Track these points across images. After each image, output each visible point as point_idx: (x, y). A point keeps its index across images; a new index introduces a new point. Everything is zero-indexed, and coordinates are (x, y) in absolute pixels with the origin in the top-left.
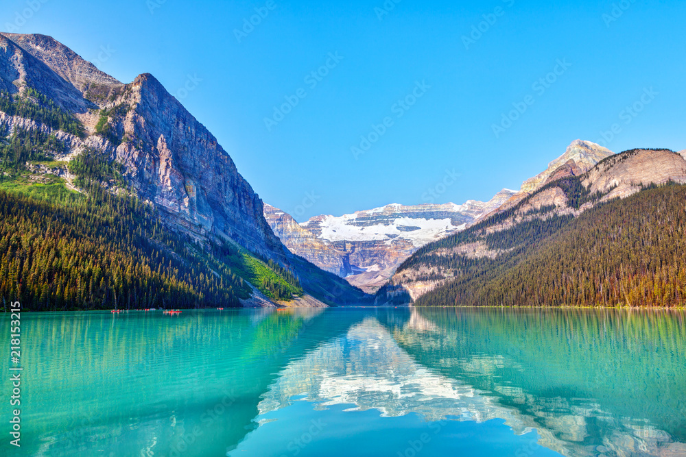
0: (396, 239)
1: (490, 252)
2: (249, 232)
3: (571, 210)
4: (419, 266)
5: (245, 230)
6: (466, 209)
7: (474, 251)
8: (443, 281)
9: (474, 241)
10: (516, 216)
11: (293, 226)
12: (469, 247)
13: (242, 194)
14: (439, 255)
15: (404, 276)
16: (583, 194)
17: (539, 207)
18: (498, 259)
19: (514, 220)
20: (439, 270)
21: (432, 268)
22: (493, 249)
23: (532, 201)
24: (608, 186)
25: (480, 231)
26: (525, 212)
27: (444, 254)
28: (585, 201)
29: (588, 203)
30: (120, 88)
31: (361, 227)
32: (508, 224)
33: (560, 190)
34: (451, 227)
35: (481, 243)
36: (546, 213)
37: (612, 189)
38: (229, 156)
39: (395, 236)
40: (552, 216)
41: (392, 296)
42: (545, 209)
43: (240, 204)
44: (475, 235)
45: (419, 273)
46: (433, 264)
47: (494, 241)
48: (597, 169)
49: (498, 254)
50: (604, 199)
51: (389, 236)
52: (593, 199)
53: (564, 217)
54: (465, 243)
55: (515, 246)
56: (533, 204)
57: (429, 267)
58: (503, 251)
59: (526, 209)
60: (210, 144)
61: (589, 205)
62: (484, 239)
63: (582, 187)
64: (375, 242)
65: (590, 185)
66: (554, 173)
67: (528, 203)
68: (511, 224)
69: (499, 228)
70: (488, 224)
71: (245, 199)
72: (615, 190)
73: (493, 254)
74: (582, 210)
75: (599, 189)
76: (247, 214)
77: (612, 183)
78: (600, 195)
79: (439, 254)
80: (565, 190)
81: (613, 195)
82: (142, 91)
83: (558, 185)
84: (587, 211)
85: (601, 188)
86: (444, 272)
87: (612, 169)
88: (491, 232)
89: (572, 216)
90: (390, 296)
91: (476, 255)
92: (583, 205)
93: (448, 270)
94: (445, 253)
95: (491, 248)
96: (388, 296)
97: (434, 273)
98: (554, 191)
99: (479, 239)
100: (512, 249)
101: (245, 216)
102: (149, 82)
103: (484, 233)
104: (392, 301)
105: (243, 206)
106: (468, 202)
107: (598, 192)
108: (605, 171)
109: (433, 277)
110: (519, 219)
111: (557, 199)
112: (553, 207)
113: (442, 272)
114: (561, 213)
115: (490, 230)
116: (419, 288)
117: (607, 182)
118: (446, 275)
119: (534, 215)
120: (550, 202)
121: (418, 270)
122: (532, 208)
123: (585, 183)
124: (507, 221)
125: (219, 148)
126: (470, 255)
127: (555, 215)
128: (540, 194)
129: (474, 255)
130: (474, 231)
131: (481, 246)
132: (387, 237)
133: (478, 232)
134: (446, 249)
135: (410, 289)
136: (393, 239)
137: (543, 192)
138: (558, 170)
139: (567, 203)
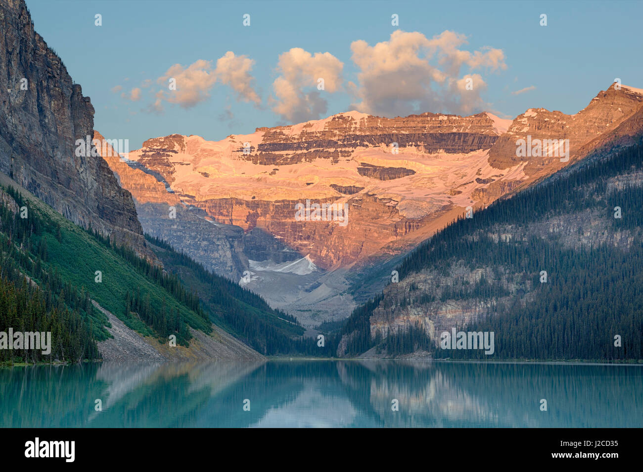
0: (356, 196)
1: (618, 236)
2: (62, 177)
4: (449, 265)
5: (55, 174)
7: (580, 231)
8: (506, 301)
9: (579, 208)
12: (568, 222)
13: (45, 84)
14: (496, 241)
15: (413, 287)
20: (498, 276)
21: (480, 271)
25: (593, 186)
27: (507, 237)
35: (596, 213)
39: (350, 190)
41: (384, 335)
43: (41, 110)
44: (582, 195)
45: (449, 282)
46: (482, 261)
49: (636, 241)
51: (339, 189)
54: (559, 213)
57: (472, 268)
62: (601, 203)
71: (50, 96)
76: (56, 134)
79: (495, 237)
86: (510, 280)
88: (620, 188)
90: (379, 335)
91: (585, 241)
93: (518, 276)
94: (510, 236)
96: (373, 334)
97: (483, 281)
99: (589, 205)
101: (53, 138)
103: (601, 189)
104: (383, 347)
105: (48, 113)
109: (482, 292)
113: (504, 281)
115: (617, 184)
116: (449, 316)
118: (513, 287)
121: (447, 275)
126: (570, 241)
129: (579, 240)
130: (578, 185)
131: (595, 219)
132: (333, 193)
133: (589, 187)
134: (514, 226)
135: (427, 319)
136: (349, 196)
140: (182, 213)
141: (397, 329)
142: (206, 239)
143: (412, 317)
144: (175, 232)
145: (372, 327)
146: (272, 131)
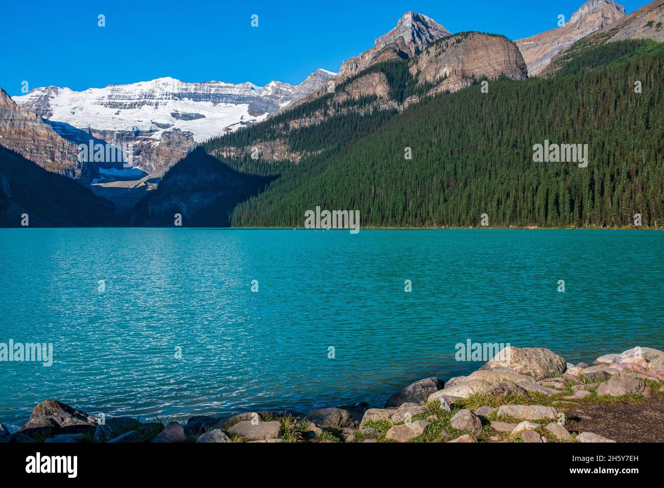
0: (168, 130)
1: (293, 155)
3: (395, 104)
6: (270, 94)
7: (273, 152)
9: (273, 138)
10: (327, 108)
12: (266, 146)
14: (225, 157)
16: (409, 84)
17: (357, 98)
18: (302, 163)
19: (325, 114)
22: (297, 150)
23: (348, 88)
24: (438, 77)
25: (281, 125)
26: (340, 102)
28: (411, 94)
29: (414, 96)
31: (116, 110)
32: (318, 118)
33: (383, 76)
34: (248, 118)
35: (282, 141)
36: (365, 106)
37: (442, 80)
39: (166, 126)
40: (371, 110)
41: (157, 212)
42: (364, 101)
44: (275, 131)
45: (196, 181)
47: (299, 140)
48: (428, 52)
49: (303, 158)
50: (432, 93)
51: (159, 125)
52: (420, 92)
53: (385, 111)
54: (261, 142)
55: (325, 147)
56: (350, 92)
58: (309, 154)
59: (342, 98)
61: (415, 99)
62: (286, 136)
63: (409, 75)
64: (138, 133)
65: (419, 72)
66: (379, 53)
67: (344, 90)
68: (322, 118)
69: (307, 123)
70: (293, 116)
72: (445, 82)
73: (296, 157)
74: (406, 105)
75: (428, 78)
77: (442, 73)
78: (429, 86)
79: (224, 154)
80: (390, 81)
81: (442, 88)
83: (382, 70)
84: (413, 107)
85: (429, 78)
87: (443, 55)
88: (296, 127)
89: (395, 112)
90: (153, 212)
91: (275, 158)
92: (408, 99)
94: (233, 154)
95: (293, 149)
96: (150, 211)
97: (215, 181)
98: (377, 77)
99: (280, 136)
100: (320, 152)
103: (286, 127)
106: (273, 84)
107: (426, 83)
108: (436, 56)
110: (331, 112)
111: (379, 87)
112: (374, 98)
114: (384, 107)
115: (294, 124)
116: (195, 201)
117: (437, 70)
119: (351, 108)
120: (370, 92)
121: (194, 176)
122: (349, 98)
123: (413, 70)
124: (317, 113)
126: (267, 158)
127: (375, 109)
128: (359, 80)
129: (272, 157)
130: (273, 125)
131: (281, 145)
132: (155, 127)
133: (279, 126)
134: (235, 148)
135: (182, 203)
136: (165, 130)
137: (364, 78)
138: (385, 50)
139: (389, 94)
140: (53, 137)
141: (163, 209)
142: (71, 153)
143: (174, 202)
144: (50, 148)
145: (149, 208)
146: (117, 87)
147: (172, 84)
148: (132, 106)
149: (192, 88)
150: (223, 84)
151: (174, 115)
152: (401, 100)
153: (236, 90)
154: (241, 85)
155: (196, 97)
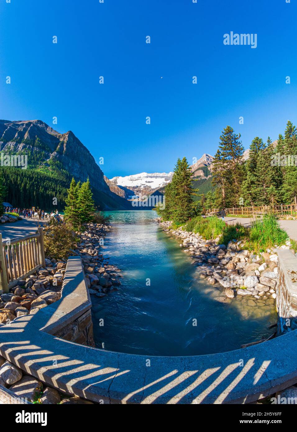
3: (205, 177)
11: (107, 180)
13: (97, 170)
16: (208, 172)
17: (196, 176)
28: (209, 174)
30: (60, 135)
31: (132, 181)
33: (202, 171)
34: (165, 182)
38: (93, 157)
39: (144, 185)
42: (198, 177)
51: (142, 185)
53: (203, 179)
60: (87, 153)
61: (210, 176)
63: (208, 170)
64: (137, 187)
65: (210, 169)
66: (200, 165)
71: (98, 172)
74: (208, 177)
80: (204, 172)
82: (68, 137)
83: (201, 169)
84: (210, 178)
89: (206, 179)
92: (209, 176)
98: (200, 171)
102: (71, 134)
111: (201, 173)
112: (200, 176)
114: (203, 178)
120: (199, 175)
125: (90, 154)
127: (201, 179)
132: (141, 185)
137: (197, 171)
138: (201, 164)
139: (204, 175)
140: (119, 189)
146: (132, 176)
147: (145, 174)
148: (136, 180)
149: (150, 175)
150: (158, 173)
151: (146, 182)
152: (207, 176)
153: (161, 175)
154: (162, 173)
155: (151, 177)
